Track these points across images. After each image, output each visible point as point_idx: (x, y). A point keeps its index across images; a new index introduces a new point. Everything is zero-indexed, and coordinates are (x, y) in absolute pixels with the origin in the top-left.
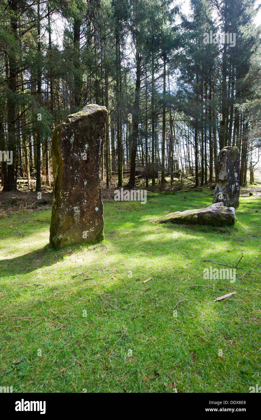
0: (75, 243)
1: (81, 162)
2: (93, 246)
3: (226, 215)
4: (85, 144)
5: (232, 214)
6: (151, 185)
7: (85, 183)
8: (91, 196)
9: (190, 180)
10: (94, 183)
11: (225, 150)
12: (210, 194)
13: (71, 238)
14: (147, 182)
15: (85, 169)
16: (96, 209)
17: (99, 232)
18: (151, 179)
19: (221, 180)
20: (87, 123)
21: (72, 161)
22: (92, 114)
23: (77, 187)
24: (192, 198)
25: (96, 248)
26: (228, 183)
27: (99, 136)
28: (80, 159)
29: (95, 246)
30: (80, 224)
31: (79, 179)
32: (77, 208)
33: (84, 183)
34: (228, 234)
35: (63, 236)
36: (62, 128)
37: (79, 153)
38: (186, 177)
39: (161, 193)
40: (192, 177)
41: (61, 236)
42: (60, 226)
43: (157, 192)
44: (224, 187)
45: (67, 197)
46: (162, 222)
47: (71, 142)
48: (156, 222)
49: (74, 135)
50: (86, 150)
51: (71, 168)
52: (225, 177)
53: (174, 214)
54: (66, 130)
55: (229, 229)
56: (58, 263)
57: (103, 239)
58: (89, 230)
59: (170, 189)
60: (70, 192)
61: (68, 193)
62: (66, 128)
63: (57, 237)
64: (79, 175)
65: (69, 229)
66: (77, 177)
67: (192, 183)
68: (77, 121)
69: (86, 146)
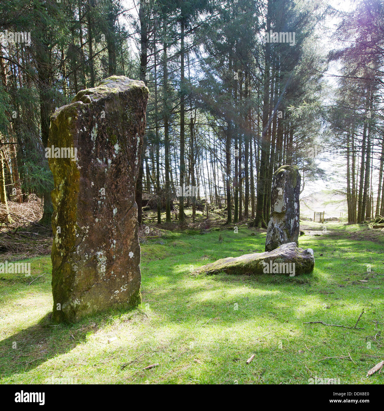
0: (98, 311)
1: (108, 175)
2: (128, 315)
3: (304, 259)
4: (115, 143)
5: (312, 258)
6: (164, 220)
7: (115, 211)
8: (123, 234)
9: (219, 214)
10: (128, 211)
11: (283, 170)
12: (250, 234)
13: (92, 304)
14: (159, 216)
15: (113, 187)
16: (129, 255)
17: (134, 291)
18: (163, 212)
19: (277, 213)
20: (117, 108)
21: (94, 173)
22: (126, 92)
23: (102, 218)
24: (229, 239)
25: (132, 318)
26: (286, 217)
27: (135, 131)
28: (106, 170)
29: (130, 314)
30: (106, 281)
31: (105, 203)
32: (102, 254)
33: (112, 210)
34: (307, 285)
35: (81, 301)
36: (77, 111)
37: (104, 159)
38: (212, 210)
39: (183, 233)
40: (220, 210)
41: (76, 302)
42: (75, 285)
43: (178, 231)
44: (281, 223)
45: (87, 234)
46: (210, 273)
47: (92, 139)
48: (200, 274)
49: (97, 126)
50: (116, 155)
51: (93, 184)
52: (283, 208)
53: (227, 261)
54: (84, 115)
55: (308, 279)
56: (79, 346)
57: (140, 303)
58: (120, 290)
59: (195, 226)
60: (91, 226)
61: (88, 227)
62: (84, 111)
63: (70, 305)
64: (105, 198)
65: (89, 288)
66: (102, 200)
67: (222, 219)
68: (102, 102)
69: (117, 147)
